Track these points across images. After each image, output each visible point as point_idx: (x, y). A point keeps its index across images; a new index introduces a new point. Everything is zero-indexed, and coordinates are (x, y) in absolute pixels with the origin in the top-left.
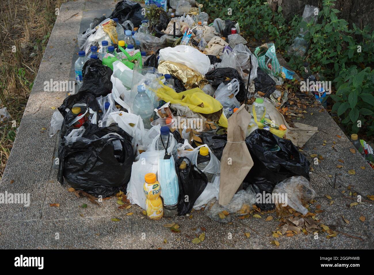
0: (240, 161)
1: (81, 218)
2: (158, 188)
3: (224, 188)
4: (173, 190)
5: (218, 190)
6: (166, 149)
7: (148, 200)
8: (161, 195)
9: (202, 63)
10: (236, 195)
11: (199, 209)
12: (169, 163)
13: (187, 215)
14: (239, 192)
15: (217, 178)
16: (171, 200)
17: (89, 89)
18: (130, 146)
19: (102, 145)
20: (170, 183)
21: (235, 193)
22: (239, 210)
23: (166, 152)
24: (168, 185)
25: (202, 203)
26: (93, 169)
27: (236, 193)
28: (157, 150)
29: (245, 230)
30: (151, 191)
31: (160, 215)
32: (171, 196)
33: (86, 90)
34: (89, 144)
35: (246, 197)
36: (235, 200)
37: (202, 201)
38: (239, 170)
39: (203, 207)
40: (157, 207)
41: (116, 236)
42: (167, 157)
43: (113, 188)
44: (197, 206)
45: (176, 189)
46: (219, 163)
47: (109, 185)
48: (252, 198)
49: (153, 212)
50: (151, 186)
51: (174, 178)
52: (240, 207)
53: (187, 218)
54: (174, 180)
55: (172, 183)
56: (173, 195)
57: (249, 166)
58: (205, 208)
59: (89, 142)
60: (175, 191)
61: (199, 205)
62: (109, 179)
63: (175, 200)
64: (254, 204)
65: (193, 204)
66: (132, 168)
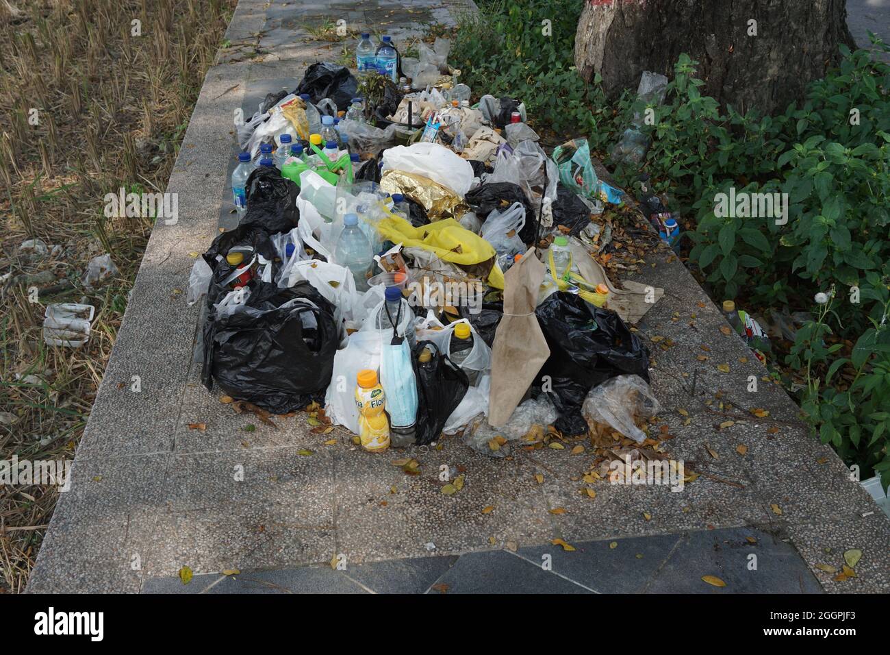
0: (525, 349)
1: (244, 449)
2: (380, 397)
3: (498, 396)
4: (408, 400)
5: (487, 399)
6: (395, 328)
8: (386, 409)
9: (459, 174)
10: (520, 409)
11: (453, 433)
13: (433, 444)
14: (524, 404)
15: (485, 379)
16: (404, 417)
17: (257, 221)
18: (330, 321)
19: (280, 320)
21: (517, 404)
22: (524, 434)
23: (395, 332)
25: (459, 423)
26: (265, 362)
27: (519, 405)
29: (535, 469)
31: (384, 444)
33: (254, 221)
34: (259, 318)
35: (536, 412)
36: (516, 417)
37: (458, 419)
38: (524, 366)
39: (461, 429)
41: (306, 482)
42: (397, 341)
43: (301, 396)
44: (450, 429)
46: (488, 351)
47: (294, 390)
48: (547, 415)
49: (372, 439)
50: (369, 392)
52: (526, 429)
53: (431, 449)
55: (406, 388)
56: (408, 408)
57: (541, 357)
58: (463, 431)
59: (257, 315)
60: (411, 402)
61: (453, 427)
62: (292, 380)
64: (551, 425)
65: (443, 425)
66: (334, 360)
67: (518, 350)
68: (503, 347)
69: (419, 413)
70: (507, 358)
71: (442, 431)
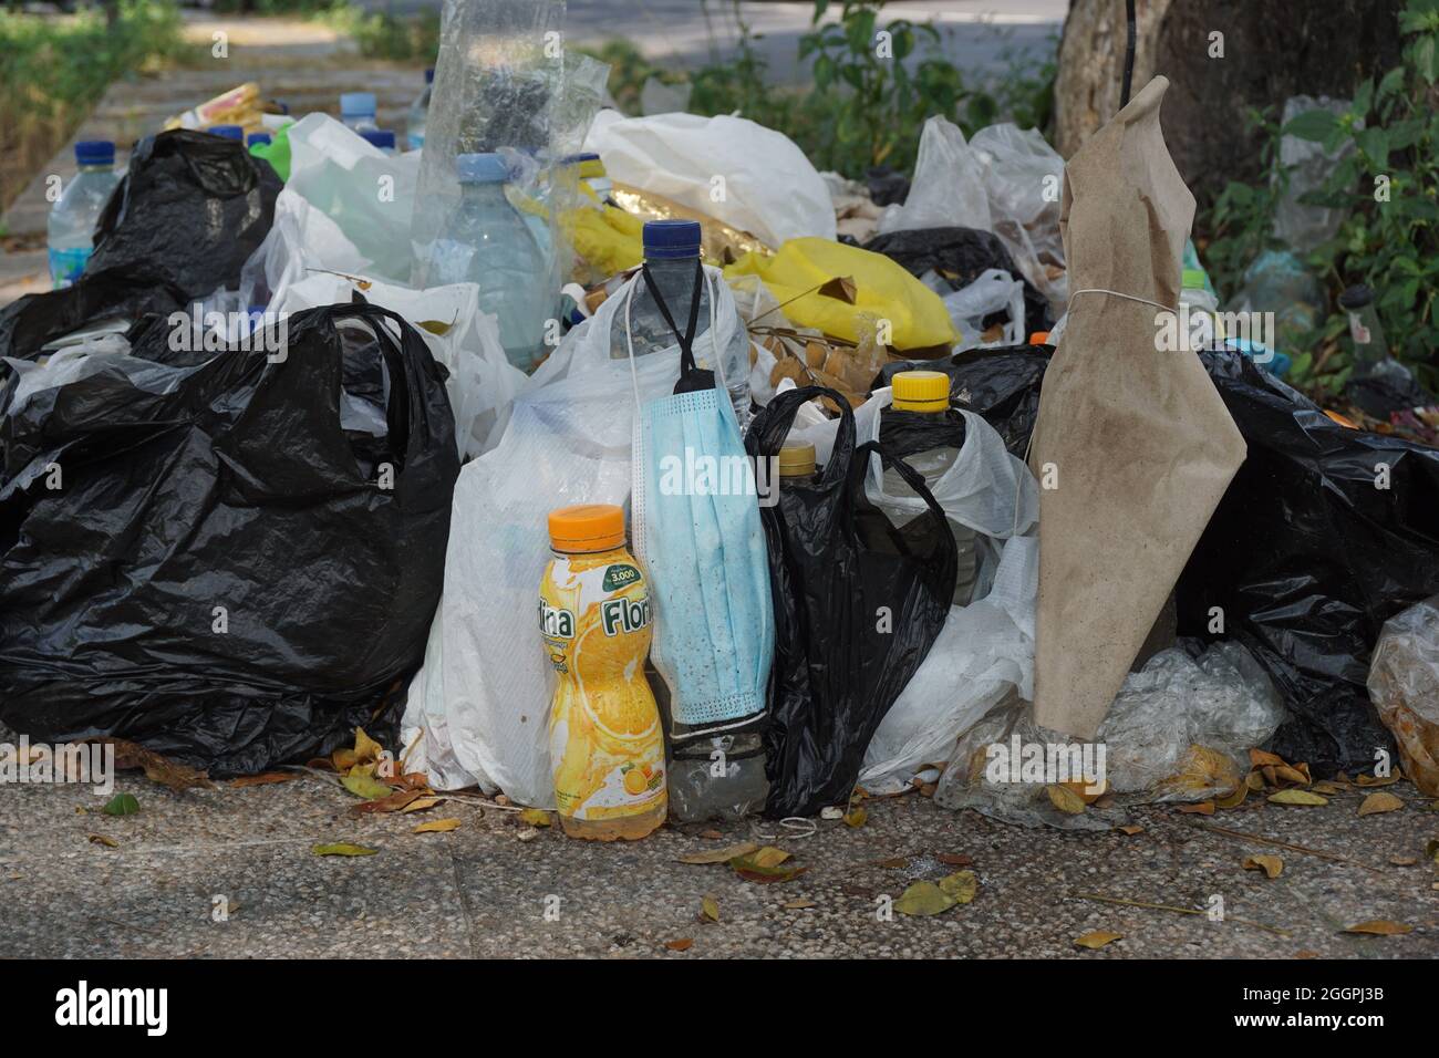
0: (1162, 420)
2: (635, 593)
3: (1069, 608)
4: (739, 606)
5: (1026, 626)
6: (686, 345)
7: (569, 687)
8: (656, 658)
10: (1141, 680)
11: (897, 786)
12: (714, 412)
13: (829, 813)
14: (1158, 660)
16: (726, 680)
17: (147, 261)
20: (721, 548)
21: (1131, 660)
22: (1169, 772)
23: (687, 358)
24: (704, 565)
25: (917, 751)
26: (185, 557)
27: (1138, 665)
28: (628, 356)
30: (592, 607)
31: (648, 801)
32: (724, 645)
33: (133, 266)
34: (171, 395)
35: (1204, 702)
36: (1132, 709)
37: (913, 734)
38: (1160, 485)
39: (926, 776)
40: (628, 736)
41: (356, 911)
42: (693, 379)
43: (314, 708)
44: (883, 769)
45: (756, 605)
47: (291, 675)
48: (1244, 708)
49: (605, 770)
50: (595, 574)
51: (747, 519)
52: (1171, 753)
53: (828, 826)
54: (748, 535)
55: (732, 552)
56: (741, 641)
57: (1216, 458)
58: (936, 783)
59: (166, 384)
60: (754, 618)
61: (894, 764)
62: (292, 634)
63: (748, 686)
64: (1262, 746)
65: (856, 755)
66: (454, 502)
67: (1135, 420)
68: (1083, 412)
69: (779, 682)
70: (1098, 451)
71: (856, 777)
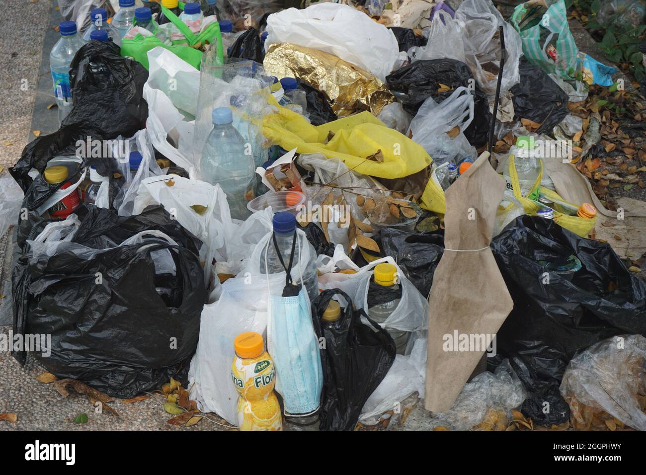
0: (477, 299)
2: (268, 371)
3: (438, 368)
4: (308, 376)
5: (422, 372)
6: (288, 271)
7: (243, 401)
8: (277, 389)
9: (377, 48)
10: (470, 387)
11: (375, 422)
12: (297, 305)
14: (476, 379)
15: (419, 344)
16: (303, 401)
17: (87, 120)
18: (194, 263)
19: (123, 263)
20: (300, 357)
21: (467, 380)
22: (478, 423)
23: (289, 277)
24: (293, 363)
25: (382, 408)
26: (101, 324)
27: (469, 381)
28: (265, 273)
30: (250, 379)
32: (302, 389)
33: (81, 123)
34: (91, 261)
35: (495, 391)
36: (466, 398)
37: (381, 402)
38: (476, 323)
39: (385, 417)
40: (266, 420)
42: (291, 290)
43: (154, 371)
44: (369, 416)
45: (314, 373)
46: (423, 303)
47: (144, 363)
48: (511, 394)
50: (252, 365)
51: (310, 346)
52: (479, 416)
54: (310, 349)
55: (304, 358)
56: (308, 388)
57: (501, 310)
58: (389, 419)
59: (89, 256)
60: (313, 379)
61: (373, 413)
62: (140, 349)
63: (312, 401)
64: (517, 409)
65: (359, 411)
66: (201, 319)
67: (466, 301)
68: (445, 298)
69: (325, 395)
70: (451, 313)
71: (357, 419)
